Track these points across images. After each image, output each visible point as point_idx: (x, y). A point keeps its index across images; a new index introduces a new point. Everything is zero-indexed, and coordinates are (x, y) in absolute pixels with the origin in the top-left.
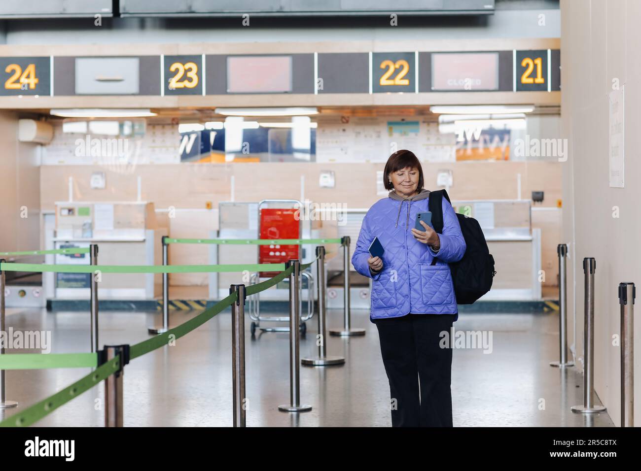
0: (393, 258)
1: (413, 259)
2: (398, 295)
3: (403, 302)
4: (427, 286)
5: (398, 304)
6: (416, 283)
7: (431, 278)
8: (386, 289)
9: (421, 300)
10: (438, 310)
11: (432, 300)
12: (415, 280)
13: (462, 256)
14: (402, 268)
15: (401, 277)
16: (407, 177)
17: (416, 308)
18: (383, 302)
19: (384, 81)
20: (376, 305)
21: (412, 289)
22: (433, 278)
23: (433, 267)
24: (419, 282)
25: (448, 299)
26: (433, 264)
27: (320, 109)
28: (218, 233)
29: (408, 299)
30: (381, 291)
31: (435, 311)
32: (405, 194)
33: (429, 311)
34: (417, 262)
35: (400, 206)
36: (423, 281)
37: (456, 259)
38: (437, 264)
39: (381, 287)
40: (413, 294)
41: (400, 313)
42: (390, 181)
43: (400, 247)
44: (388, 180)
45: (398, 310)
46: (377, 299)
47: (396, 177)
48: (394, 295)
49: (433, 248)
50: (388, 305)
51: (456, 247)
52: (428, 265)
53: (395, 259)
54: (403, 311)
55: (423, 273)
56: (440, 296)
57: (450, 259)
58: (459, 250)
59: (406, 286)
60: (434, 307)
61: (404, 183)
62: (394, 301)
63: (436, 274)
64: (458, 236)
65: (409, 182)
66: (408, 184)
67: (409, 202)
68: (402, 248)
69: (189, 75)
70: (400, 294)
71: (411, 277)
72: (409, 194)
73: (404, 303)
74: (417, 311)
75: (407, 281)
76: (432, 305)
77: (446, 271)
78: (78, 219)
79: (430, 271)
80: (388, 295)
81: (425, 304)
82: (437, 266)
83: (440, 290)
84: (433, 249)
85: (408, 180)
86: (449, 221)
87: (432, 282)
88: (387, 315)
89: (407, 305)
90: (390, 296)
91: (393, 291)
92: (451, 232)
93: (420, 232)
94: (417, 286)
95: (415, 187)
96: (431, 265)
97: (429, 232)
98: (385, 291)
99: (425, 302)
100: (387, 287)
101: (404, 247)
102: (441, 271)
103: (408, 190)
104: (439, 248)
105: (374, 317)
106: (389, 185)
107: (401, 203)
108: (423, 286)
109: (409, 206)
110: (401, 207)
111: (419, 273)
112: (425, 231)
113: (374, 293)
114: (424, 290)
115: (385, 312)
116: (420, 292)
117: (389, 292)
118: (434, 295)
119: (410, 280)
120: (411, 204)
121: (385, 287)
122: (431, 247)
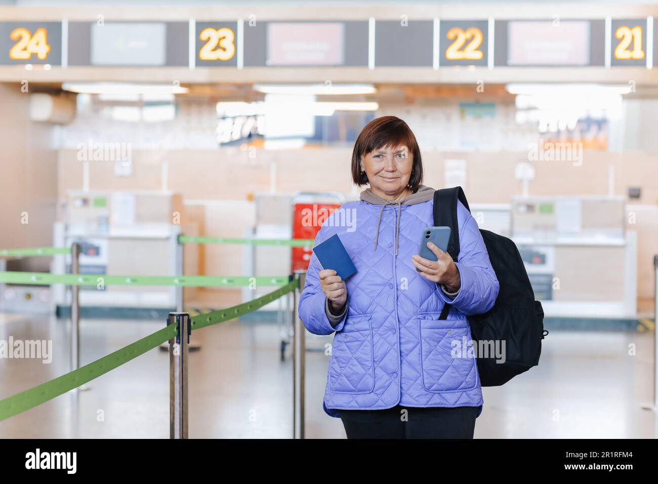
0: (371, 304)
1: (407, 309)
2: (379, 372)
3: (387, 383)
4: (431, 356)
5: (376, 387)
6: (412, 350)
7: (439, 342)
8: (356, 359)
9: (419, 381)
10: (452, 400)
11: (440, 381)
12: (411, 346)
13: (493, 304)
14: (387, 324)
15: (385, 339)
16: (390, 164)
17: (411, 397)
18: (349, 380)
19: (452, 53)
20: (337, 385)
21: (404, 361)
22: (442, 342)
23: (443, 322)
24: (417, 350)
25: (467, 380)
26: (443, 317)
27: (377, 86)
28: (255, 231)
29: (397, 380)
30: (349, 360)
31: (445, 402)
32: (388, 193)
33: (435, 401)
34: (416, 313)
35: (379, 214)
36: (425, 347)
37: (483, 310)
38: (449, 317)
39: (348, 353)
40: (406, 370)
41: (380, 403)
42: (363, 170)
43: (384, 285)
44: (360, 167)
45: (376, 397)
46: (339, 375)
47: (371, 163)
48: (371, 371)
49: (446, 289)
50: (359, 386)
51: (486, 287)
52: (433, 319)
53: (374, 306)
54: (386, 401)
55: (425, 333)
56: (454, 375)
57: (474, 309)
58: (490, 294)
59: (394, 355)
60: (444, 395)
61: (384, 173)
62: (370, 381)
63: (447, 335)
64: (487, 268)
65: (393, 171)
66: (390, 175)
67: (398, 207)
68: (387, 288)
69: (223, 44)
70: (380, 368)
71: (402, 341)
72: (396, 193)
73: (389, 385)
74: (412, 400)
75: (396, 346)
76: (440, 391)
77: (465, 329)
78: (93, 211)
79: (436, 330)
80: (359, 369)
81: (427, 389)
82: (451, 320)
83: (453, 364)
84: (447, 291)
85: (390, 169)
86: (469, 242)
87: (441, 350)
88: (356, 405)
89: (394, 390)
90: (363, 371)
91: (369, 364)
92: (474, 260)
93: (427, 262)
94: (413, 357)
95: (404, 180)
96: (440, 319)
97: (444, 263)
98: (355, 362)
99: (427, 386)
100: (359, 354)
101: (391, 286)
102: (457, 330)
103: (392, 186)
104: (457, 288)
105: (331, 405)
106: (360, 178)
107: (382, 209)
108: (423, 357)
109: (398, 214)
110: (382, 216)
111: (417, 333)
112: (436, 259)
113: (334, 363)
114: (426, 364)
115: (351, 399)
116: (419, 368)
117: (361, 364)
118: (444, 372)
119: (402, 346)
120: (401, 210)
121: (356, 355)
122: (443, 288)
